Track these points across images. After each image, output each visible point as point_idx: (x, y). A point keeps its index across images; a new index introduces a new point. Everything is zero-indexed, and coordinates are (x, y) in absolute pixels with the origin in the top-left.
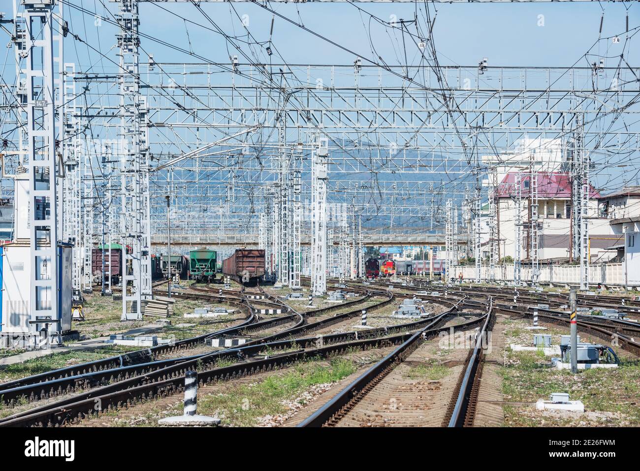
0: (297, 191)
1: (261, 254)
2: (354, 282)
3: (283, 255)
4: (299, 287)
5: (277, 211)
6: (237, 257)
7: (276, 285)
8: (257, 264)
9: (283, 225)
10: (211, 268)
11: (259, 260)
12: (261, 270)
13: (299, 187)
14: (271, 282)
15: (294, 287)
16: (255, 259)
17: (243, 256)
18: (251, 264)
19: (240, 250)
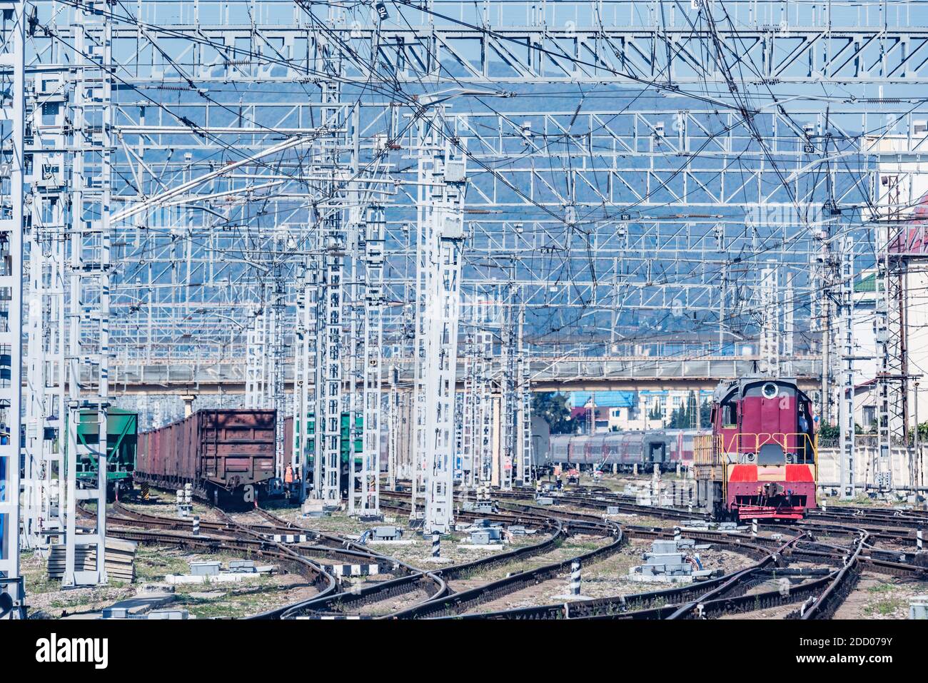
0: (375, 259)
1: (265, 421)
3: (328, 425)
4: (376, 511)
5: (309, 305)
6: (202, 430)
7: (306, 508)
8: (253, 450)
9: (330, 344)
10: (121, 460)
11: (260, 436)
12: (265, 464)
13: (380, 247)
15: (363, 511)
16: (250, 436)
17: (218, 427)
18: (238, 450)
19: (208, 413)
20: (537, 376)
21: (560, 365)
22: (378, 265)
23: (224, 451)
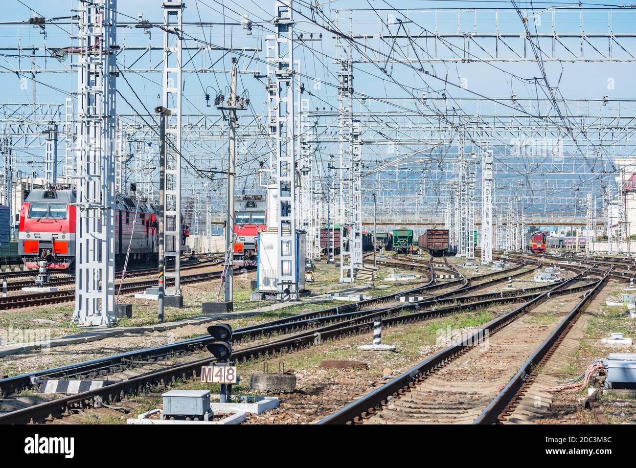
0: (472, 188)
1: (446, 233)
2: (517, 253)
3: (462, 234)
4: (473, 258)
5: (458, 201)
6: (428, 235)
7: (456, 256)
8: (442, 241)
10: (408, 243)
11: (444, 237)
12: (446, 244)
13: (473, 184)
14: (453, 253)
15: (470, 258)
16: (441, 237)
17: (432, 234)
18: (438, 240)
19: (430, 230)
20: (528, 222)
21: (534, 219)
22: (473, 189)
23: (434, 241)
